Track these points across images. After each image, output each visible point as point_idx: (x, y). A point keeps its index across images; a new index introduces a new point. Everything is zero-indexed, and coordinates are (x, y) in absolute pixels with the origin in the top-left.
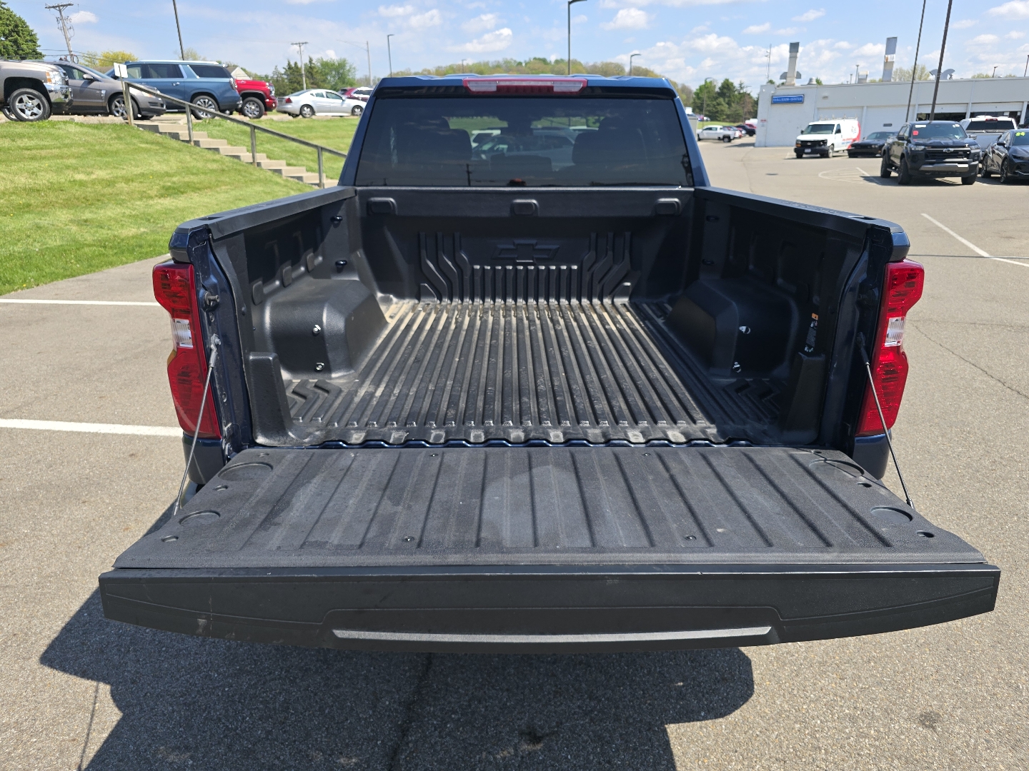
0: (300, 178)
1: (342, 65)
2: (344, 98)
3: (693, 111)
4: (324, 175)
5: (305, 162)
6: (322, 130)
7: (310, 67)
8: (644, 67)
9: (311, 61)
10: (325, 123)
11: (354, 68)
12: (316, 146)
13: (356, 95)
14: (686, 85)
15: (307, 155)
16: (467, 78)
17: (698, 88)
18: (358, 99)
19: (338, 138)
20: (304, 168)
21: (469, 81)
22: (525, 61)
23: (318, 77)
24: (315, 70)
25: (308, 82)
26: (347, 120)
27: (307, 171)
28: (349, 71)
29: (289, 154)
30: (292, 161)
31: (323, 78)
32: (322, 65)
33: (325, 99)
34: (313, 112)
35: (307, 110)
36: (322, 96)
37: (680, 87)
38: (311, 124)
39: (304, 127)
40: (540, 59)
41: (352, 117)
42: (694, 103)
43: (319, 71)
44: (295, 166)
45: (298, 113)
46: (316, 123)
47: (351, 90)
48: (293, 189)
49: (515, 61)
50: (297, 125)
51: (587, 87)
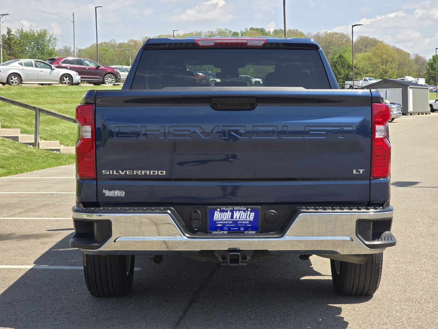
0: (16, 139)
1: (42, 35)
2: (53, 67)
3: (427, 82)
4: (39, 136)
5: (19, 124)
6: (32, 97)
7: (9, 39)
8: (372, 37)
9: (9, 32)
10: (35, 90)
11: (55, 39)
12: (34, 108)
13: (64, 65)
14: (421, 55)
15: (21, 119)
16: (197, 39)
17: (431, 58)
18: (66, 68)
19: (49, 104)
20: (19, 130)
21: (198, 40)
22: (241, 31)
23: (16, 49)
24: (14, 41)
25: (5, 53)
26: (55, 87)
27: (21, 133)
28: (49, 41)
29: (3, 117)
30: (6, 124)
31: (20, 49)
32: (21, 36)
33: (34, 68)
34: (21, 81)
35: (15, 79)
36: (31, 65)
37: (412, 57)
38: (21, 91)
39: (14, 94)
40: (257, 30)
41: (61, 85)
42: (428, 73)
43: (18, 42)
44: (10, 128)
45: (5, 81)
46: (26, 91)
47: (60, 59)
48: (9, 147)
49: (230, 32)
50: (7, 91)
51: (267, 43)
